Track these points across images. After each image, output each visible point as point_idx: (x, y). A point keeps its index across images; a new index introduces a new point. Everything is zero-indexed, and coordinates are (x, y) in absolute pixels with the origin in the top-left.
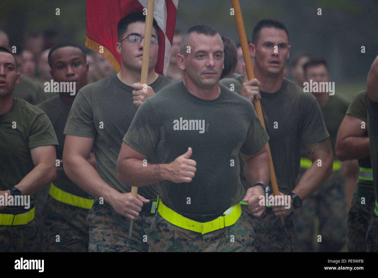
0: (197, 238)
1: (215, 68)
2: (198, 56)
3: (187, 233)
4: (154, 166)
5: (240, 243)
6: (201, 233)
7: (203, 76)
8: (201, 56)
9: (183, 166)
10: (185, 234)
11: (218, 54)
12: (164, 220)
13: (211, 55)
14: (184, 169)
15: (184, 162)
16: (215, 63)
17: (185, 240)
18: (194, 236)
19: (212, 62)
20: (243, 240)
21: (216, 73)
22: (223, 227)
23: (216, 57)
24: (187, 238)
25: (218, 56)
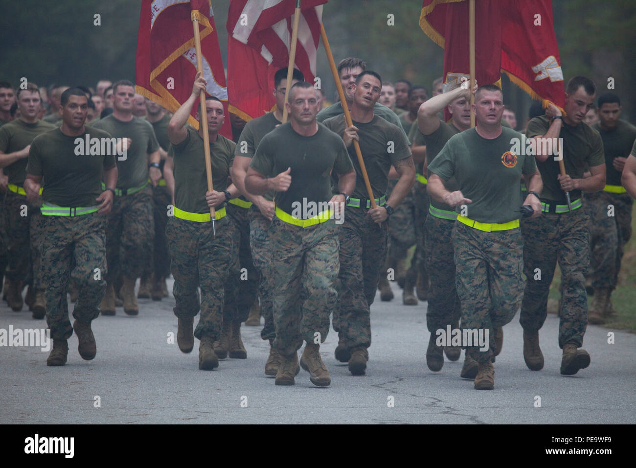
0: (300, 230)
1: (310, 110)
2: (298, 103)
3: (294, 227)
4: (265, 180)
5: (331, 232)
6: (302, 227)
7: (302, 117)
8: (300, 102)
9: (282, 179)
10: (291, 227)
11: (312, 100)
12: (277, 218)
13: (306, 101)
14: (282, 182)
15: (283, 177)
16: (309, 106)
17: (292, 231)
18: (298, 229)
19: (307, 106)
20: (333, 231)
21: (311, 114)
22: (318, 223)
23: (310, 103)
24: (293, 230)
25: (312, 102)
